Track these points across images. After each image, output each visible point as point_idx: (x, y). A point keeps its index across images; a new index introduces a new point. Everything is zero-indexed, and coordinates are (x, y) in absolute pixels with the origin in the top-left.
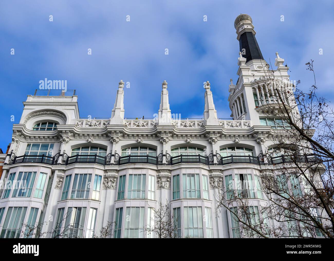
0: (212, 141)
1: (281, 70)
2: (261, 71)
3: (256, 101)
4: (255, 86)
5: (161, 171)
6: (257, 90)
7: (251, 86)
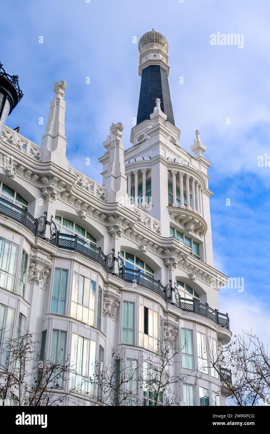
0: (117, 232)
1: (201, 163)
2: (180, 149)
3: (171, 196)
4: (173, 169)
5: (39, 250)
6: (174, 178)
7: (168, 167)
